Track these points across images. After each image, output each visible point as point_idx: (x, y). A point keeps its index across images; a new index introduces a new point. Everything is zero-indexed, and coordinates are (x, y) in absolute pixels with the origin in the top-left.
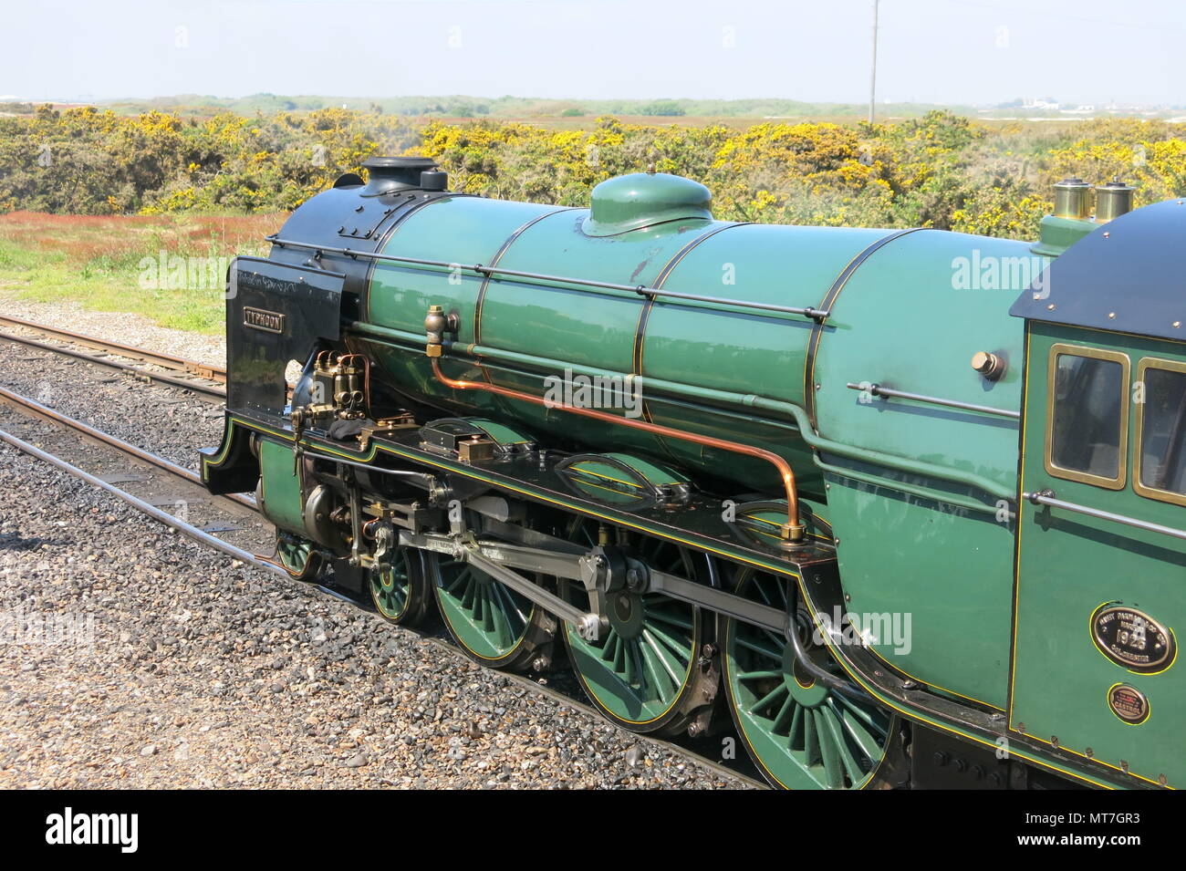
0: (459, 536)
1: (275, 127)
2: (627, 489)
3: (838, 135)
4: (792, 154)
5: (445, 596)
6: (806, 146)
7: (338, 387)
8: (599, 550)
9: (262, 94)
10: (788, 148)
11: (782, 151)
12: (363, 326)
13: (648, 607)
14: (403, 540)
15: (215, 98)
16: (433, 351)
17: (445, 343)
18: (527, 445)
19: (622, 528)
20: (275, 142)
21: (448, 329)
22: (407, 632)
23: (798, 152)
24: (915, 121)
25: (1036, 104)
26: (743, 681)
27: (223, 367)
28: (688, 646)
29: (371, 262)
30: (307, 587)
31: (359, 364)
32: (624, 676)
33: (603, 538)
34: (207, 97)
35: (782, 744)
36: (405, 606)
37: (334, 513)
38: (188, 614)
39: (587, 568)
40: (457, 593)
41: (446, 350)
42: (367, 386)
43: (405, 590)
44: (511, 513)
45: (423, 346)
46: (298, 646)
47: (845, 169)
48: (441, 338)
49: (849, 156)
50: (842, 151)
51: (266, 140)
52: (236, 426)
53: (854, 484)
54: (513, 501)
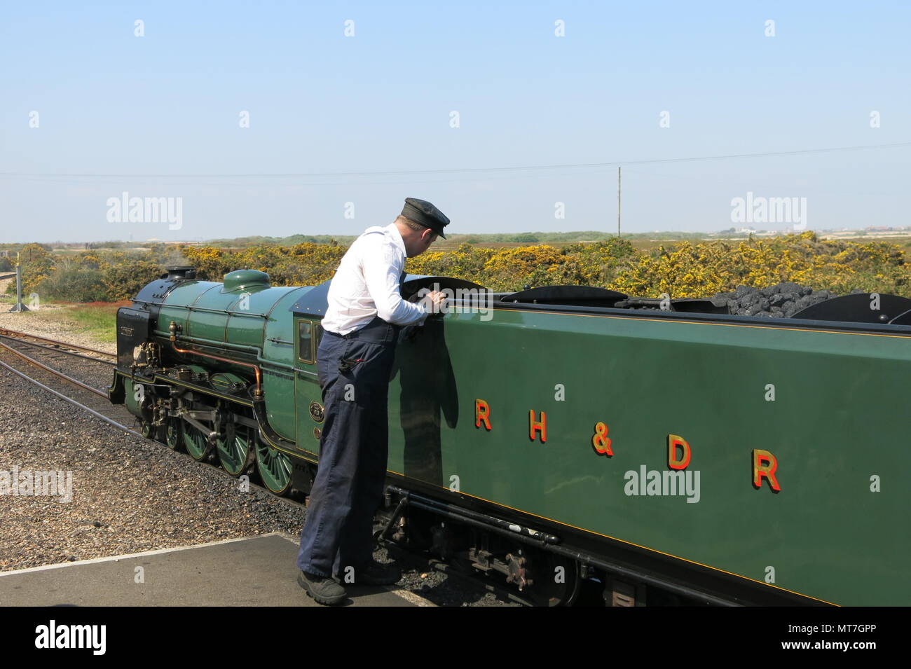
0: (180, 409)
1: (271, 254)
2: (226, 385)
3: (549, 252)
4: (524, 262)
5: (186, 436)
6: (531, 258)
7: (148, 356)
8: (218, 408)
9: (298, 235)
10: (522, 259)
11: (519, 260)
12: (157, 332)
13: (238, 429)
14: (169, 414)
15: (271, 238)
16: (172, 338)
17: (177, 335)
18: (206, 373)
19: (226, 400)
20: (270, 262)
21: (177, 329)
22: (177, 453)
23: (527, 261)
24: (600, 243)
25: (743, 230)
26: (261, 452)
27: (116, 353)
28: (246, 441)
29: (160, 306)
30: (149, 440)
31: (156, 347)
32: (232, 457)
33: (219, 404)
34: (267, 237)
35: (269, 473)
36: (176, 442)
37: (149, 406)
38: (94, 449)
39: (212, 415)
40: (189, 435)
41: (176, 338)
42: (160, 356)
43: (176, 436)
44: (194, 398)
45: (169, 337)
46: (130, 457)
47: (552, 269)
48: (175, 334)
49: (554, 263)
50: (550, 259)
51: (266, 260)
52: (118, 375)
53: (273, 374)
54: (195, 393)
